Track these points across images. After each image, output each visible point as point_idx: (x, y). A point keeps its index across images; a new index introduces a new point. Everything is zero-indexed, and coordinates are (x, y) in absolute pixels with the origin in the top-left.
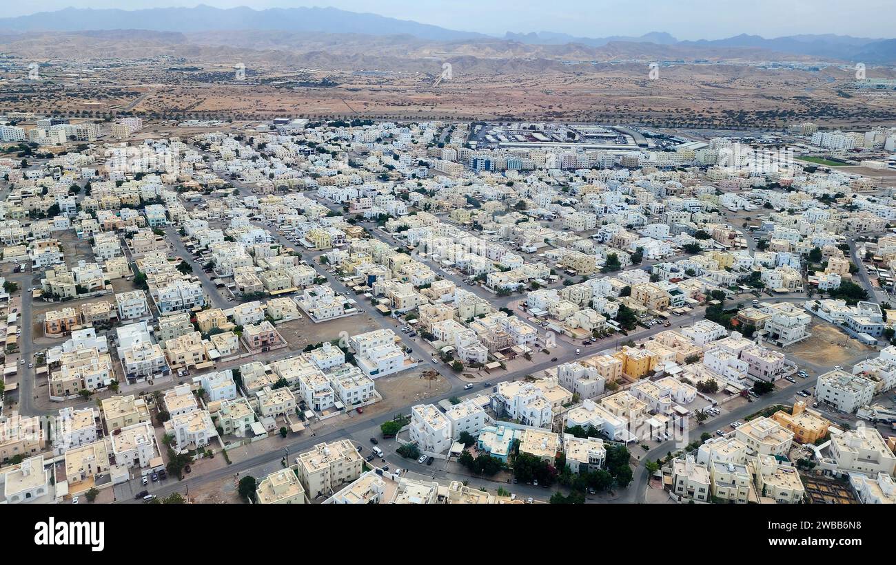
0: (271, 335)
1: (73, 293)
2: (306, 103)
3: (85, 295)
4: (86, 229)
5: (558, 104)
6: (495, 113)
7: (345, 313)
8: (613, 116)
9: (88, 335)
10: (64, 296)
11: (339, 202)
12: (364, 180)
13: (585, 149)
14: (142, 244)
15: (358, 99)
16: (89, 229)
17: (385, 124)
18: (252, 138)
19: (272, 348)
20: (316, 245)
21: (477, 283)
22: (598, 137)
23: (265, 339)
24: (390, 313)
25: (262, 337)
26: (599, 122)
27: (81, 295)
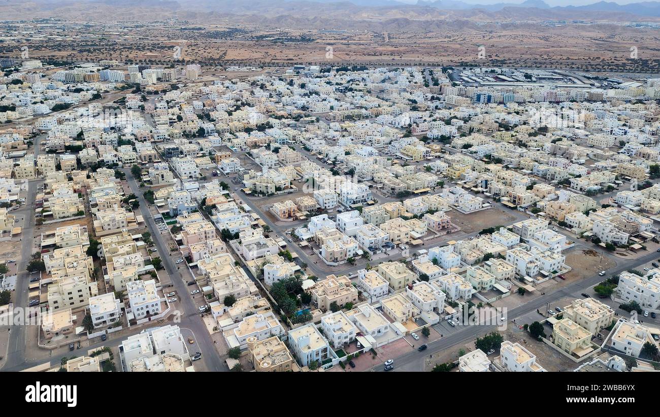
0: (447, 222)
1: (273, 190)
2: (304, 54)
3: (281, 192)
4: (238, 146)
5: (495, 55)
6: (452, 61)
7: (483, 207)
8: (545, 63)
9: (324, 219)
10: (268, 193)
11: (399, 126)
12: (402, 110)
13: (557, 87)
14: (291, 156)
15: (339, 51)
16: (239, 146)
17: (380, 69)
18: (292, 80)
19: (453, 231)
20: (414, 158)
21: (562, 186)
22: (549, 79)
23: (444, 225)
24: (516, 207)
25: (443, 223)
26: (539, 67)
27: (279, 192)
